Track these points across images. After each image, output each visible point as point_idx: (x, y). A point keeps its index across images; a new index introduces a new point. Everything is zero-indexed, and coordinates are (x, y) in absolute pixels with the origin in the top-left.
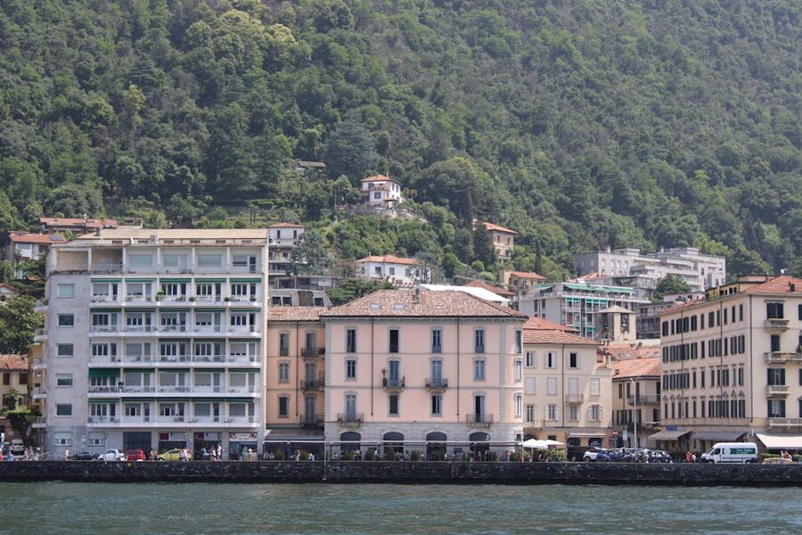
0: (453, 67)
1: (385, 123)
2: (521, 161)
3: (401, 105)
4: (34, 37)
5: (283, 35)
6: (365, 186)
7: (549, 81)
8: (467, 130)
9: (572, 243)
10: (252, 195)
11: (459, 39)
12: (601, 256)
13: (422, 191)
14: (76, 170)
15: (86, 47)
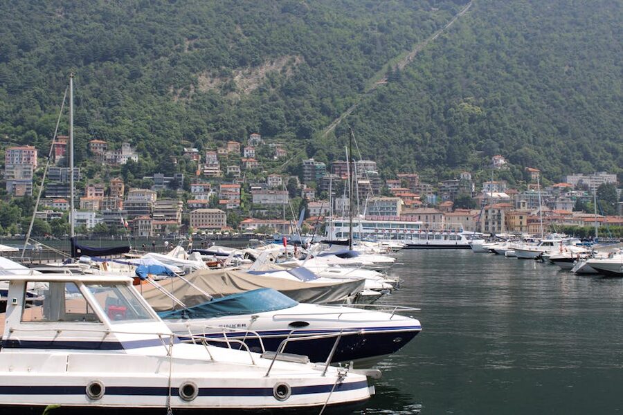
0: (536, 114)
1: (504, 138)
2: (551, 146)
3: (510, 132)
4: (401, 119)
5: (477, 110)
6: (493, 159)
7: (573, 114)
8: (533, 137)
9: (563, 172)
10: (459, 163)
11: (543, 102)
12: (568, 177)
13: (512, 160)
14: (408, 159)
15: (417, 120)
